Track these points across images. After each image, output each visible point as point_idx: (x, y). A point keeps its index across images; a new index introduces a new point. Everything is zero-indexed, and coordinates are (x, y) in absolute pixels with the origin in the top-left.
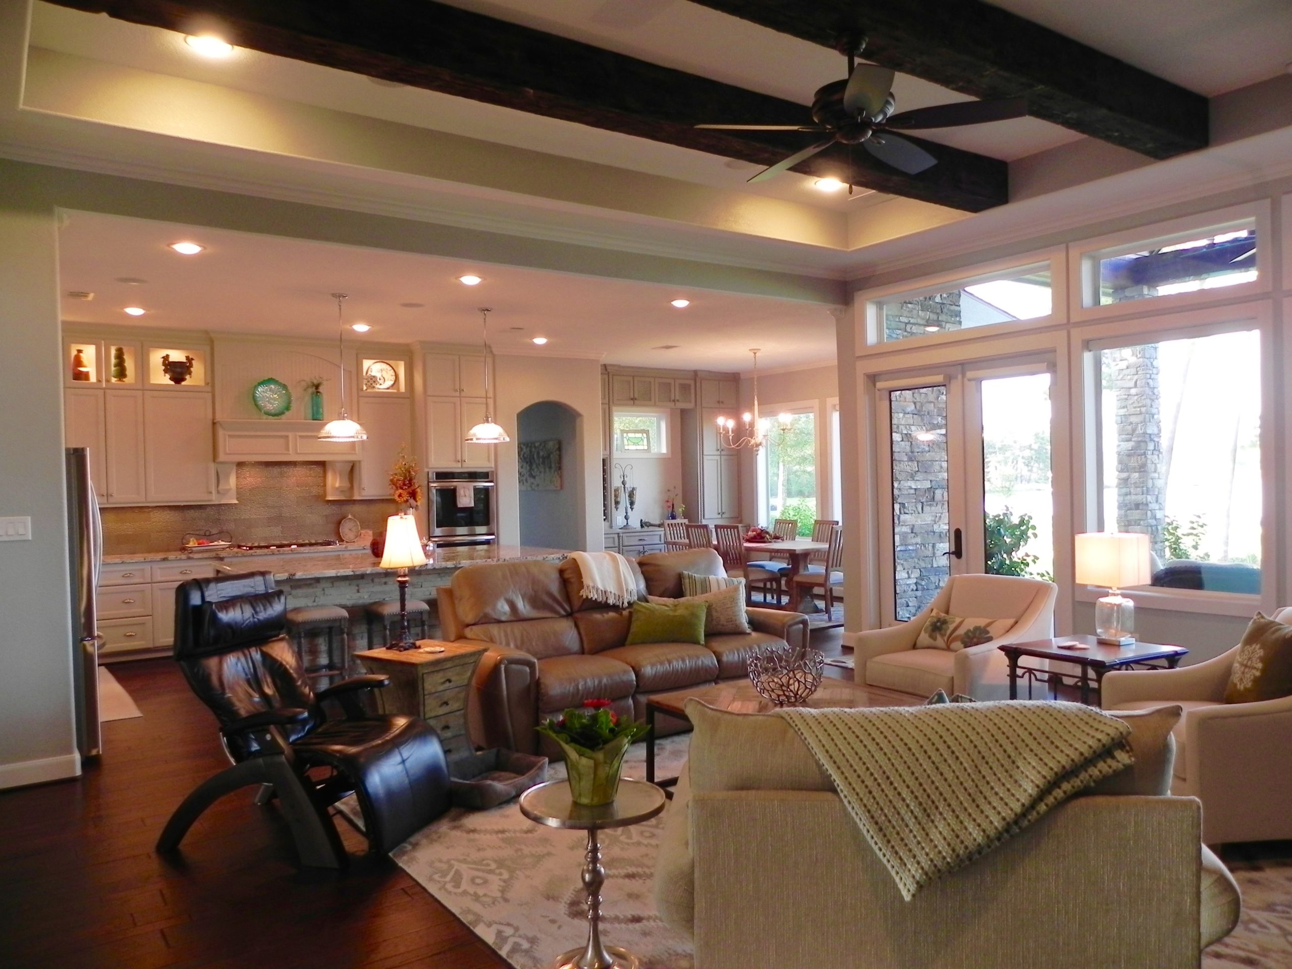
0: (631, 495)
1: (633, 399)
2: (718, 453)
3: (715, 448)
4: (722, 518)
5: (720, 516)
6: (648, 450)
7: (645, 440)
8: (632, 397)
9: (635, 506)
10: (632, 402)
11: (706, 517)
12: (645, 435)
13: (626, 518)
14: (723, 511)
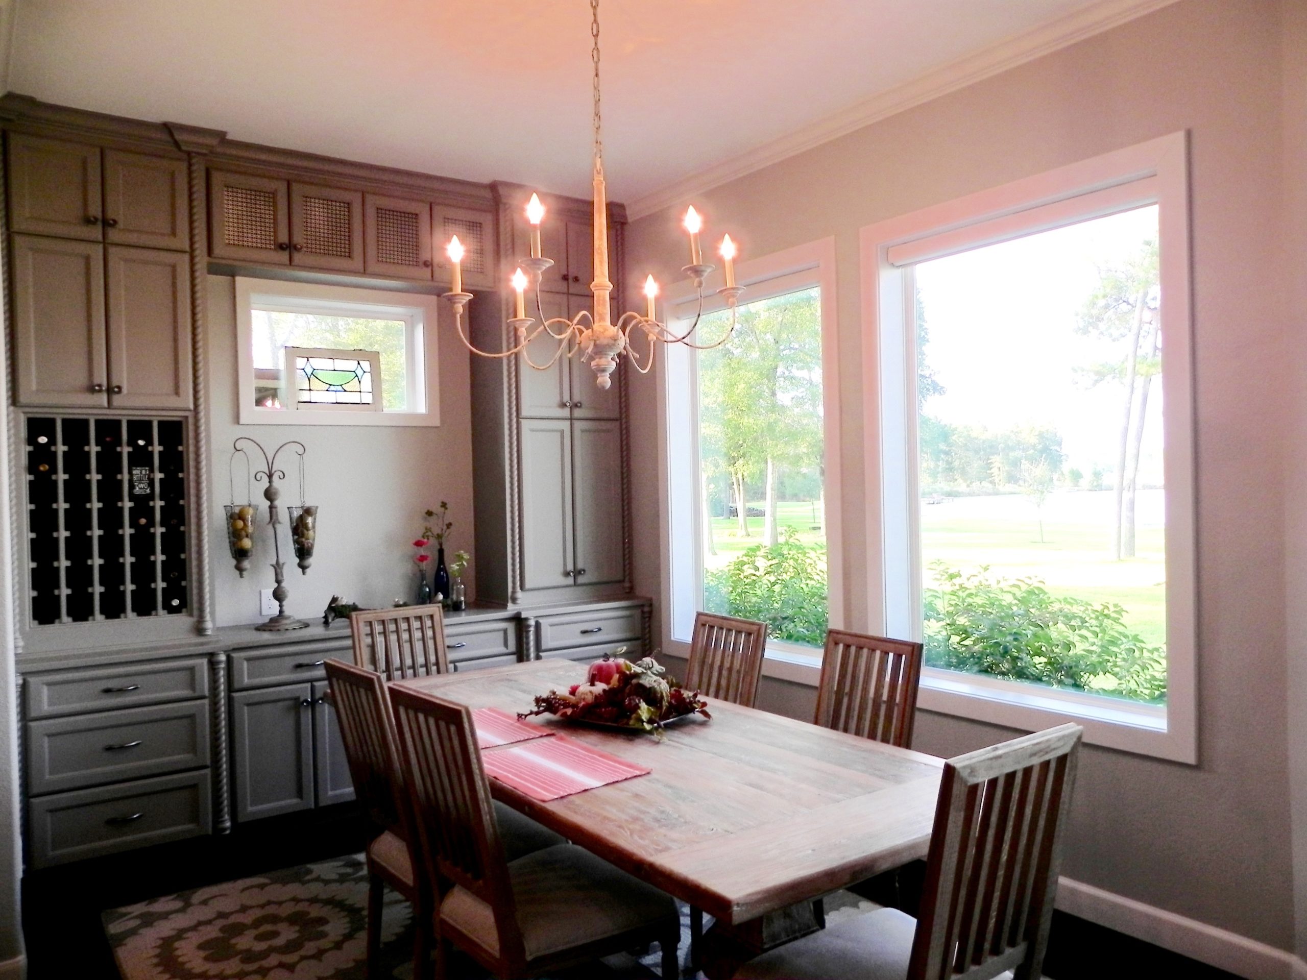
0: (300, 528)
1: (289, 247)
2: (566, 412)
3: (557, 399)
4: (575, 584)
5: (570, 581)
6: (376, 404)
7: (367, 380)
8: (283, 238)
9: (311, 561)
10: (284, 256)
11: (528, 584)
12: (366, 365)
13: (278, 595)
14: (580, 566)
